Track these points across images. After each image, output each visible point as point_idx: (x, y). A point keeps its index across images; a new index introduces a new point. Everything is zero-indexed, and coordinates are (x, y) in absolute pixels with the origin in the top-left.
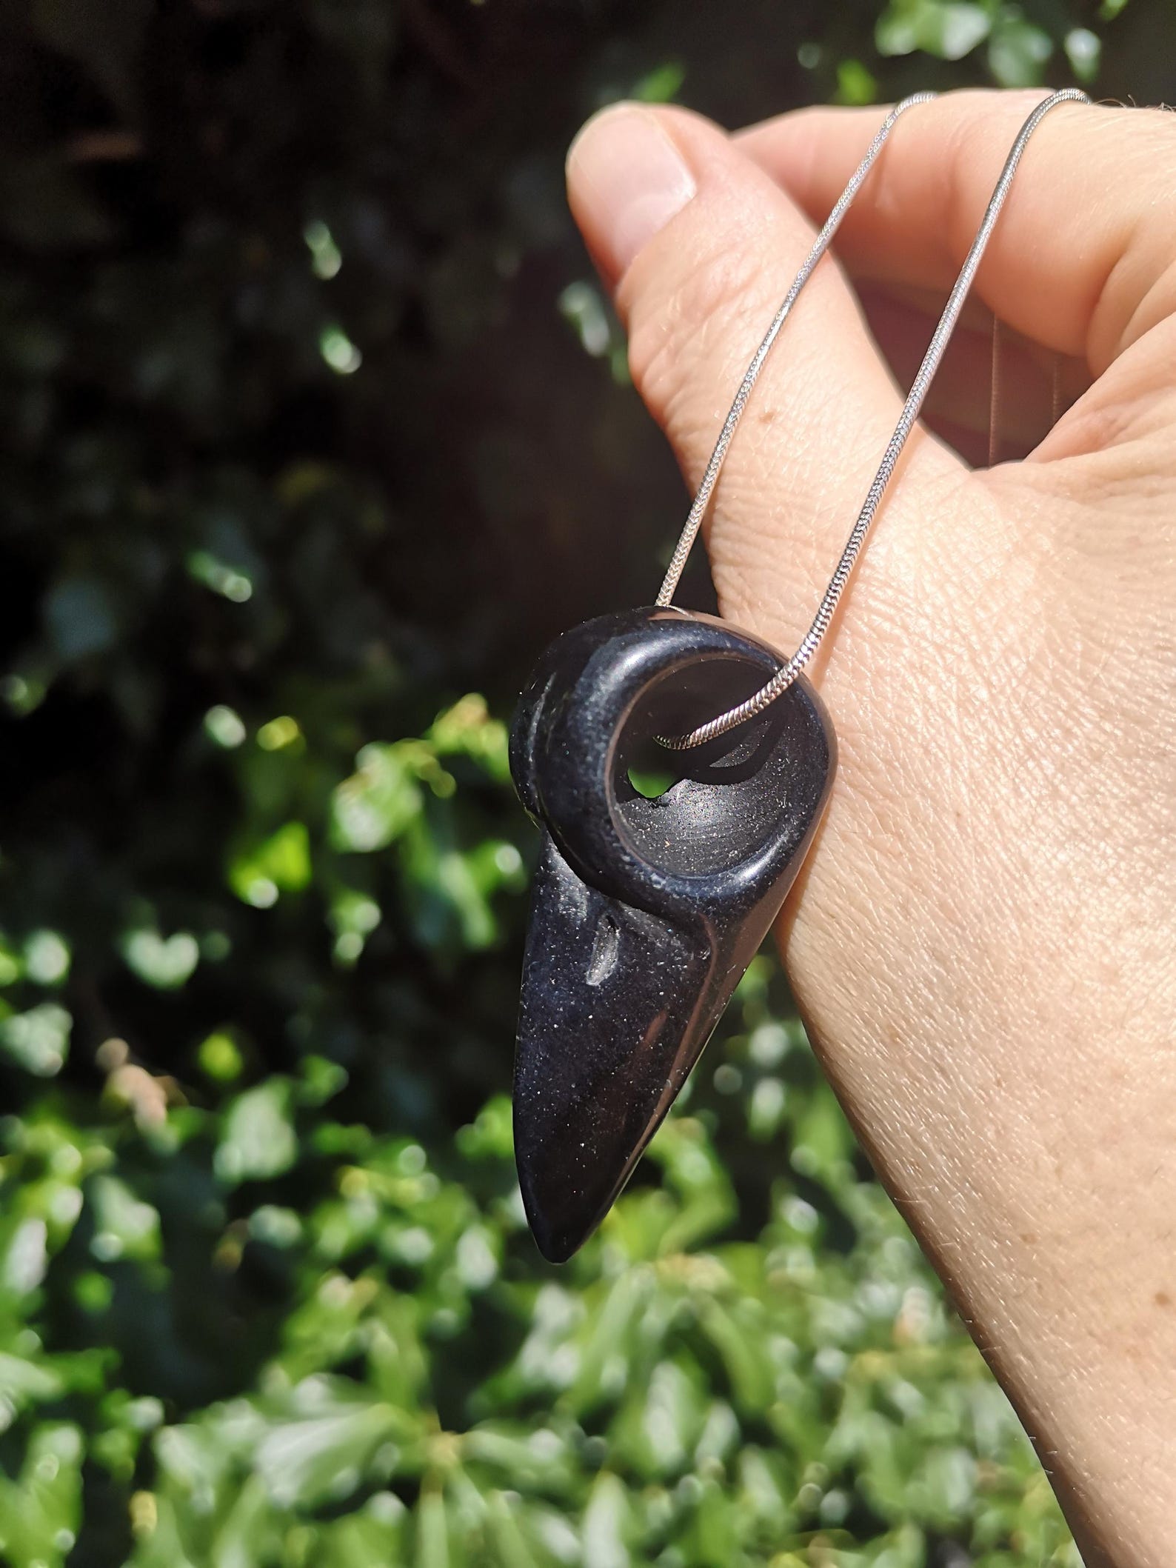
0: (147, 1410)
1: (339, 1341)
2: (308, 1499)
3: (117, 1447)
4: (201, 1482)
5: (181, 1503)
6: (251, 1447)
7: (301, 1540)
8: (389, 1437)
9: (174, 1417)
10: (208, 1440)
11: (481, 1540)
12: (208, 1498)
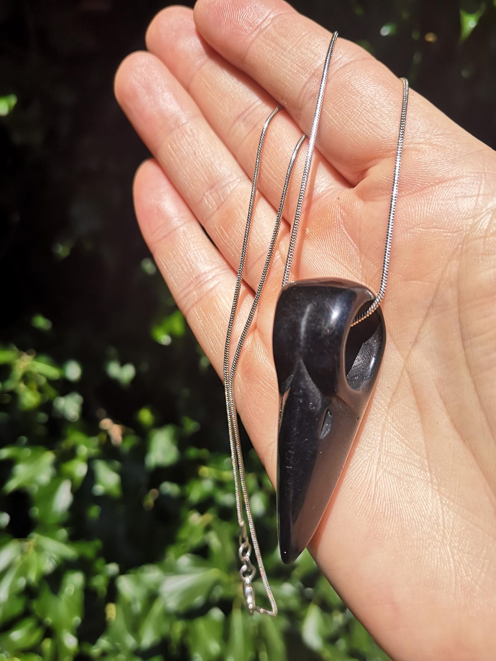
0: (113, 568)
1: (196, 540)
2: (182, 609)
3: (99, 582)
4: (135, 600)
5: (127, 607)
6: (158, 585)
7: (179, 627)
8: (217, 583)
9: (123, 571)
10: (138, 582)
11: (257, 631)
12: (138, 607)
